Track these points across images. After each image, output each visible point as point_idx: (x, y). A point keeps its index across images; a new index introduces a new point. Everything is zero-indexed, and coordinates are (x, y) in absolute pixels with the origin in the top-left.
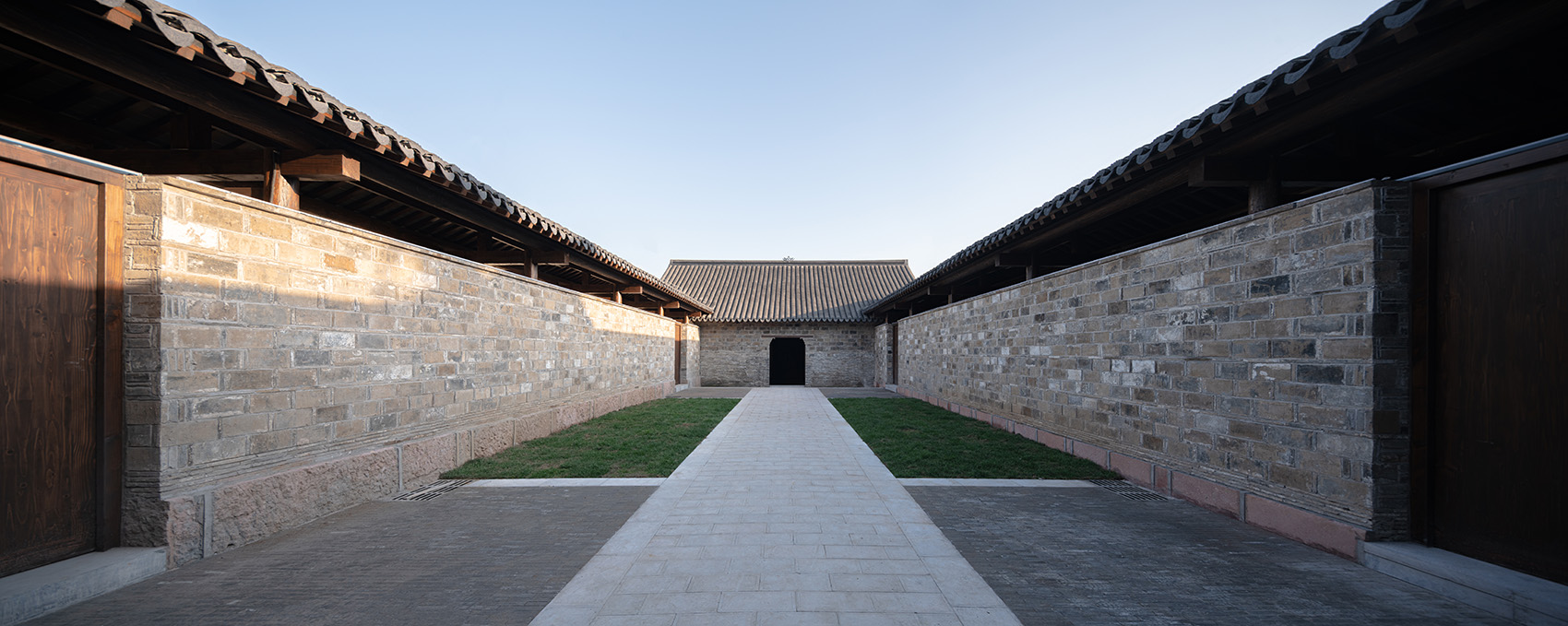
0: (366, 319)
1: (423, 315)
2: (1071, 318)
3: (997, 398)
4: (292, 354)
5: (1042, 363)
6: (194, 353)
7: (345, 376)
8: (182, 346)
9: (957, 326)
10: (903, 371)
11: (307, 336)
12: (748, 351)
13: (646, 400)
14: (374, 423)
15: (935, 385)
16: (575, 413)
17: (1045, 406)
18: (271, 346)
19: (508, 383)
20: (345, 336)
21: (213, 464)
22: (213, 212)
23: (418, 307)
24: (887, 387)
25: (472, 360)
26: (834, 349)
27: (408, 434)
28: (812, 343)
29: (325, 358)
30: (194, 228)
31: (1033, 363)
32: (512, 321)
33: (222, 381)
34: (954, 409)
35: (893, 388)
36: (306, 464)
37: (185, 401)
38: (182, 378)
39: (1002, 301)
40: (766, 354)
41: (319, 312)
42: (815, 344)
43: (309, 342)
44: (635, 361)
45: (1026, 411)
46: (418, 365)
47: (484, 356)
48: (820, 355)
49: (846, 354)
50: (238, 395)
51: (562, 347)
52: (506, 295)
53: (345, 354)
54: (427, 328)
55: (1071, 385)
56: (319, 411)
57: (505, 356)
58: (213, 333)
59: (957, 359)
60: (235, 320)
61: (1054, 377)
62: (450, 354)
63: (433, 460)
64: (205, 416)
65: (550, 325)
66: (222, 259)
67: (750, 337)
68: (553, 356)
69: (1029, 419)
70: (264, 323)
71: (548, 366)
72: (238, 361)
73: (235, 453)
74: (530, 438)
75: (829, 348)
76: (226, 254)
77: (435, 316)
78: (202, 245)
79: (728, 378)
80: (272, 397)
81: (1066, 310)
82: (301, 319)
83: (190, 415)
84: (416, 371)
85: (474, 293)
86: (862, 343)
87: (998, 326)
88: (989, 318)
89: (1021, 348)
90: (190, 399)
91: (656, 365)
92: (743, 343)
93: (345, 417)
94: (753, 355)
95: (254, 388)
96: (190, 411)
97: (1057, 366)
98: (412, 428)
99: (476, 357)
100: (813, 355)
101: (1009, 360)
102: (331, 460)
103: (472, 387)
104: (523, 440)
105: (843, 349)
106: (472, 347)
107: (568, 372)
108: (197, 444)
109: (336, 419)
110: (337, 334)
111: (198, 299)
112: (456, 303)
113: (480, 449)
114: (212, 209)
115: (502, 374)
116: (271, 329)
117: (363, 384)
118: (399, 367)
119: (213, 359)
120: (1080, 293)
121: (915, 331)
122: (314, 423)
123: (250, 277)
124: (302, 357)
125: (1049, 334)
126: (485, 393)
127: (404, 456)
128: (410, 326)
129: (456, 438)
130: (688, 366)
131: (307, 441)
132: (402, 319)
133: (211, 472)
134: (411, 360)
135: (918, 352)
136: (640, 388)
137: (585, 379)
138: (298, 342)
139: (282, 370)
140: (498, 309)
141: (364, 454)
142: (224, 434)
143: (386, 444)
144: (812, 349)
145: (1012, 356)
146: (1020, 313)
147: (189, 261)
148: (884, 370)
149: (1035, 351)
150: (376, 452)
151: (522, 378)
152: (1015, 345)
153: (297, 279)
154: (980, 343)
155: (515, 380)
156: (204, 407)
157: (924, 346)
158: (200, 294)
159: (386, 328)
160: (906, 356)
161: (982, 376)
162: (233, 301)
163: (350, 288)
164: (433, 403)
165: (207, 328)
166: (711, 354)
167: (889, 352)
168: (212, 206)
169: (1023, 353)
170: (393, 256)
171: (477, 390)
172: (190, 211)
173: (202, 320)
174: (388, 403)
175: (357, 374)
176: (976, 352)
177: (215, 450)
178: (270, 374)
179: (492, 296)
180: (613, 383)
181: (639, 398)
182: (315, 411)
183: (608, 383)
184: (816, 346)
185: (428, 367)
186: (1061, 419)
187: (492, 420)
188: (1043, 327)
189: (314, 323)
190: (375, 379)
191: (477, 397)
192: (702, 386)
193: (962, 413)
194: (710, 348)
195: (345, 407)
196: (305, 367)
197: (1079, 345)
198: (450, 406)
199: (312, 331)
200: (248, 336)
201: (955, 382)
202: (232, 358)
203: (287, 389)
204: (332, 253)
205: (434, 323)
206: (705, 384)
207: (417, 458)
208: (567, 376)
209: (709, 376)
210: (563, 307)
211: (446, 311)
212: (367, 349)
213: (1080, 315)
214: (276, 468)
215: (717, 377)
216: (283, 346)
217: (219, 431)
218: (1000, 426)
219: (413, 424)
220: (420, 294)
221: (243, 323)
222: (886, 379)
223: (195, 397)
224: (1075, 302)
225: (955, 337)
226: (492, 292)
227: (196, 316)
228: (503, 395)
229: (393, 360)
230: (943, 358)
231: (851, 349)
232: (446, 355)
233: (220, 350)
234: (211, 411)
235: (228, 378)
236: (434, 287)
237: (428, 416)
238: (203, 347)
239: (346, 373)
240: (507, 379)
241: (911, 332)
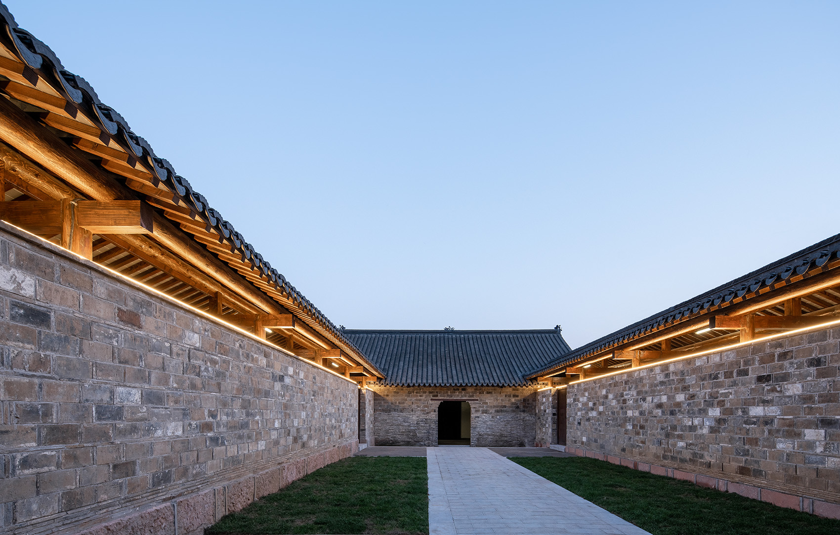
0: (149, 375)
1: (190, 373)
2: (809, 378)
3: (702, 457)
4: (94, 409)
5: (766, 423)
6: (17, 406)
7: (134, 432)
8: (7, 398)
9: (647, 388)
10: (571, 432)
11: (105, 391)
12: (418, 413)
13: (341, 458)
14: (155, 480)
15: (616, 444)
16: (295, 470)
17: (771, 466)
18: (77, 400)
19: (250, 441)
20: (134, 391)
21: (33, 522)
22: (31, 259)
23: (186, 364)
24: (553, 447)
25: (224, 418)
26: (497, 411)
27: (180, 490)
28: (477, 406)
29: (118, 414)
30: (16, 274)
31: (754, 423)
32: (252, 380)
33: (39, 436)
34: (643, 468)
35: (561, 448)
36: (105, 520)
37: (10, 456)
38: (7, 432)
39: (710, 363)
40: (434, 416)
41: (113, 367)
42: (480, 407)
43: (106, 397)
44: (333, 422)
45: (743, 471)
46: (187, 422)
47: (233, 414)
48: (485, 417)
49: (509, 417)
50: (52, 450)
51: (286, 407)
52: (248, 356)
53: (134, 410)
54: (193, 386)
55: (811, 445)
56: (115, 467)
57: (248, 414)
58: (31, 385)
59: (646, 420)
60: (49, 373)
61: (784, 437)
62: (210, 411)
63: (199, 516)
64: (26, 472)
65: (278, 386)
66: (38, 308)
67: (420, 400)
68: (280, 416)
69: (748, 478)
70: (71, 376)
71: (277, 425)
72: (52, 415)
73: (50, 510)
74: (266, 494)
75: (492, 411)
76: (42, 304)
77: (198, 375)
78: (22, 292)
79: (399, 438)
80: (78, 452)
81: (802, 371)
82: (100, 374)
83: (14, 471)
84: (186, 428)
85: (226, 353)
86: (524, 407)
87: (704, 388)
88: (691, 380)
89: (737, 409)
90: (14, 454)
91: (346, 425)
92: (414, 406)
93: (134, 474)
94: (423, 417)
95: (64, 443)
96: (14, 467)
97: (790, 426)
98: (183, 484)
99: (227, 415)
100: (478, 417)
101: (719, 421)
102: (124, 516)
103: (224, 445)
104: (261, 495)
105: (506, 411)
106: (225, 405)
107: (289, 431)
108: (20, 502)
109: (127, 476)
110: (128, 389)
111: (20, 350)
112: (214, 362)
113: (232, 505)
114: (30, 255)
115: (245, 432)
116: (77, 383)
117: (146, 440)
118: (173, 424)
119: (31, 413)
120: (824, 353)
121: (589, 394)
122: (111, 479)
123: (61, 329)
124: (102, 413)
125: (777, 394)
126: (232, 451)
127: (179, 512)
128: (180, 382)
129: (215, 495)
130: (366, 427)
131: (106, 497)
132: (175, 375)
133: (32, 530)
134: (181, 417)
135: (594, 414)
136: (336, 447)
137: (301, 438)
138: (98, 397)
139: (85, 425)
140: (242, 368)
141: (149, 510)
142: (42, 491)
143: (165, 500)
144: (477, 411)
145: (723, 417)
146: (735, 374)
147: (12, 309)
148: (547, 431)
149: (757, 411)
150: (158, 508)
151: (259, 436)
152: (728, 405)
153: (97, 332)
154: (679, 404)
155: (254, 437)
156: (26, 463)
157: (601, 408)
158: (21, 345)
159: (163, 385)
160: (577, 417)
161: (680, 437)
162: (48, 353)
163: (137, 343)
164: (198, 460)
165: (26, 380)
166: (384, 416)
167: (554, 414)
168: (30, 252)
169: (740, 413)
170: (168, 313)
171: (228, 447)
172: (12, 256)
173: (23, 371)
174: (166, 459)
175: (143, 430)
176: (672, 413)
177: (35, 507)
178: (77, 429)
179: (238, 357)
180: (319, 442)
181: (336, 456)
182: (111, 466)
183: (316, 442)
184: (481, 409)
185: (194, 423)
186: (794, 479)
187: (239, 476)
188: (769, 388)
189: (110, 378)
190: (156, 435)
191: (229, 455)
192: (376, 445)
193: (653, 472)
194: (383, 411)
195: (134, 463)
196: (104, 422)
197: (821, 405)
198: (209, 463)
199: (108, 386)
200: (60, 390)
201: (644, 443)
202: (47, 414)
203: (90, 445)
204: (124, 308)
205: (198, 381)
206: (378, 443)
207: (187, 513)
208: (289, 435)
209: (382, 436)
210: (286, 368)
211: (207, 369)
212: (150, 405)
213: (821, 375)
214: (82, 525)
215: (390, 437)
216: (87, 400)
217: (37, 487)
218: (707, 484)
219: (184, 480)
220: (187, 351)
221: (56, 376)
222: (550, 440)
223: (18, 451)
224: (817, 362)
225: (644, 400)
226: (238, 352)
227: (18, 367)
228: (246, 452)
229: (169, 416)
230: (627, 420)
231: (513, 411)
232: (206, 413)
233: (38, 404)
234: (31, 467)
235: (44, 432)
236: (198, 345)
237: (194, 472)
238: (24, 400)
239: (134, 429)
240: (249, 437)
241: (583, 395)
